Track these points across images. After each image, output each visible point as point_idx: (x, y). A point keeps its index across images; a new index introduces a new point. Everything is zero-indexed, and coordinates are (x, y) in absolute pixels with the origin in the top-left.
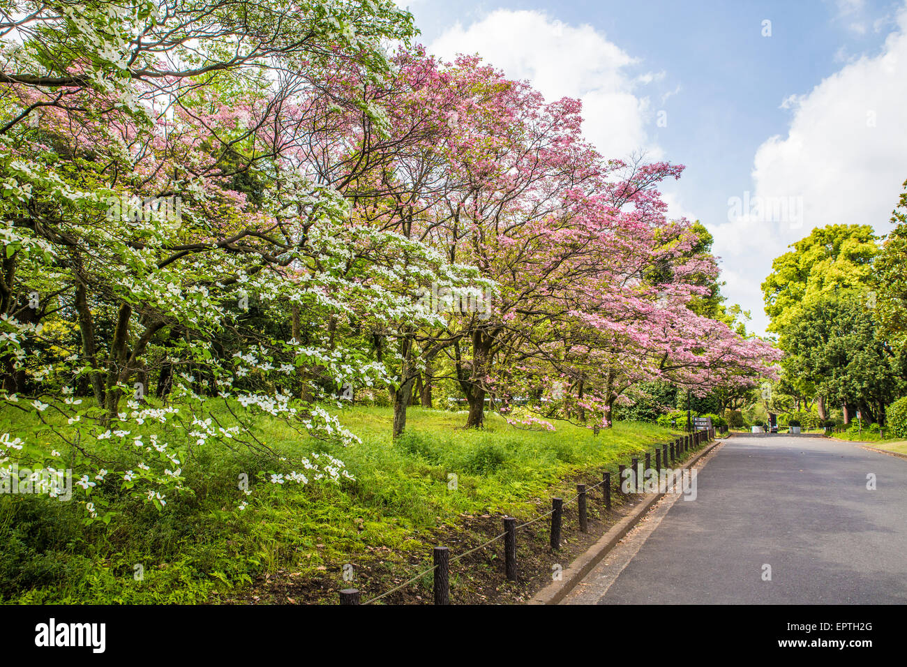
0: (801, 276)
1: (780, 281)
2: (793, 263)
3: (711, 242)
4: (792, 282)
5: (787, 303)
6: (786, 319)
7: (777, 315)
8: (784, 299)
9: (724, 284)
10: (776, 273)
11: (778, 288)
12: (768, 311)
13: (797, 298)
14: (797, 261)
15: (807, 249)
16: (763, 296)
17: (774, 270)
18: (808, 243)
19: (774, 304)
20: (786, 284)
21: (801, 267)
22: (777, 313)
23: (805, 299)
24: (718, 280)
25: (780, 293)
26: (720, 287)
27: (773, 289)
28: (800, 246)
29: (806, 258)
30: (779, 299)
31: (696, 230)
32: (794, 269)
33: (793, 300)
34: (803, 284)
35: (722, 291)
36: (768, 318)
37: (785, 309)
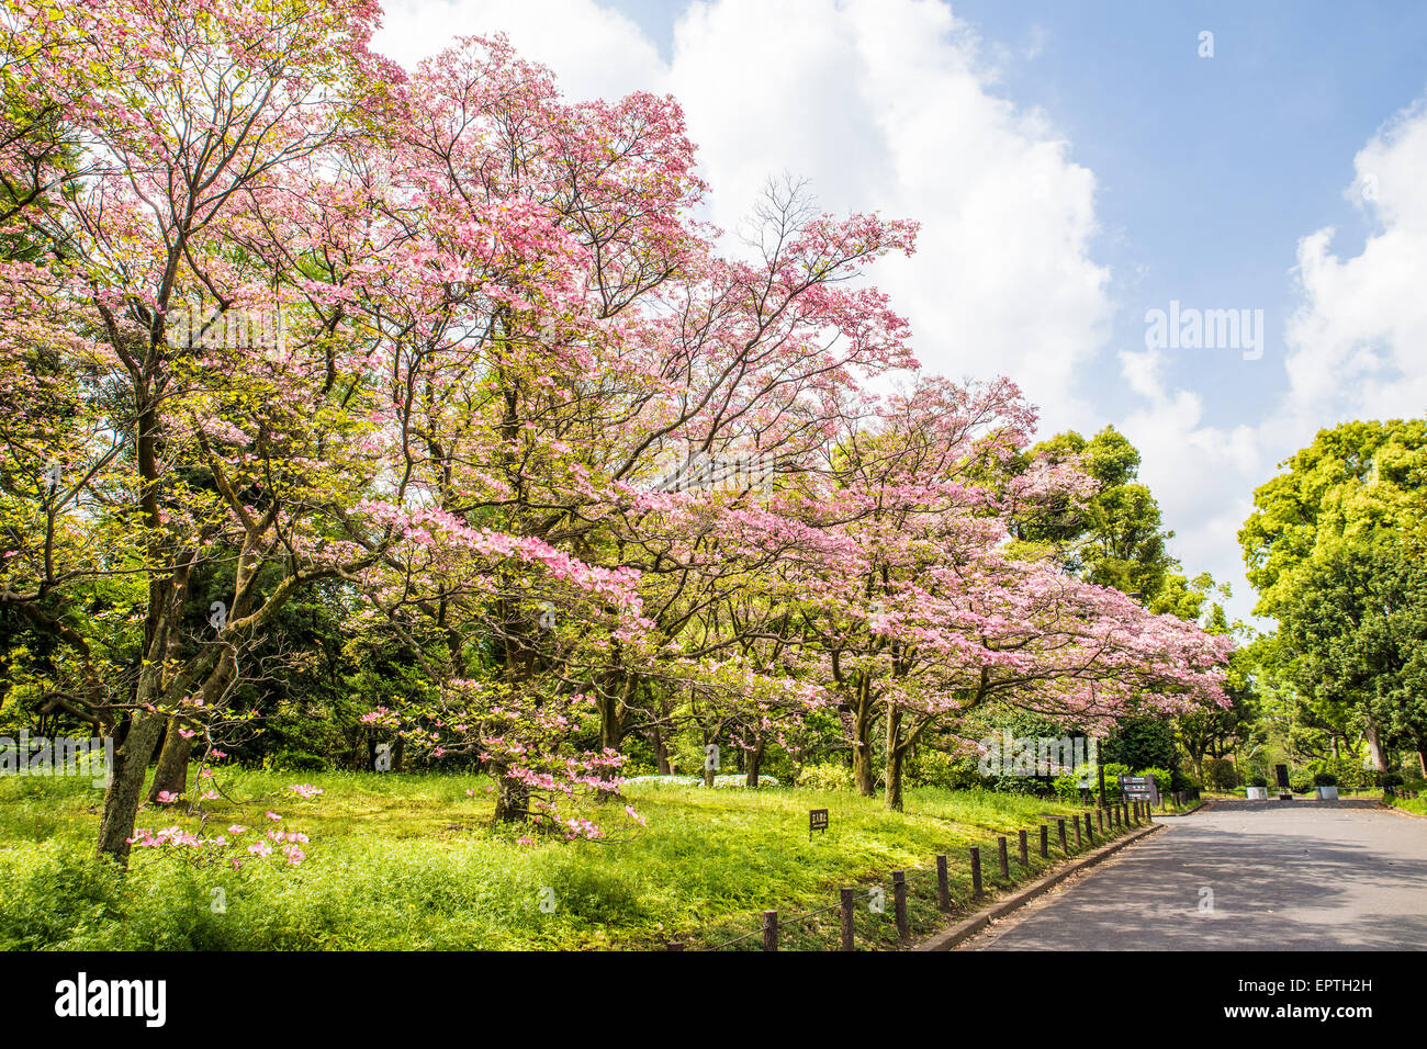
0: (1307, 513)
1: (1269, 525)
2: (1288, 491)
3: (1137, 462)
4: (1290, 525)
5: (1286, 563)
6: (1286, 591)
7: (1269, 585)
8: (1279, 557)
9: (1171, 535)
10: (1262, 512)
11: (1268, 538)
12: (1254, 579)
13: (1302, 553)
14: (1296, 489)
15: (1313, 465)
16: (1243, 552)
17: (1258, 508)
18: (1312, 456)
19: (1263, 567)
20: (1280, 530)
21: (1303, 498)
22: (1270, 581)
23: (1317, 554)
24: (1160, 531)
25: (1272, 546)
26: (1164, 540)
27: (1259, 540)
28: (1297, 462)
29: (1310, 480)
30: (1271, 556)
31: (1107, 442)
32: (1292, 502)
33: (1295, 557)
34: (1309, 529)
35: (1169, 549)
36: (1255, 591)
37: (1283, 573)
